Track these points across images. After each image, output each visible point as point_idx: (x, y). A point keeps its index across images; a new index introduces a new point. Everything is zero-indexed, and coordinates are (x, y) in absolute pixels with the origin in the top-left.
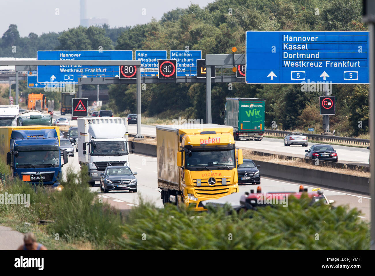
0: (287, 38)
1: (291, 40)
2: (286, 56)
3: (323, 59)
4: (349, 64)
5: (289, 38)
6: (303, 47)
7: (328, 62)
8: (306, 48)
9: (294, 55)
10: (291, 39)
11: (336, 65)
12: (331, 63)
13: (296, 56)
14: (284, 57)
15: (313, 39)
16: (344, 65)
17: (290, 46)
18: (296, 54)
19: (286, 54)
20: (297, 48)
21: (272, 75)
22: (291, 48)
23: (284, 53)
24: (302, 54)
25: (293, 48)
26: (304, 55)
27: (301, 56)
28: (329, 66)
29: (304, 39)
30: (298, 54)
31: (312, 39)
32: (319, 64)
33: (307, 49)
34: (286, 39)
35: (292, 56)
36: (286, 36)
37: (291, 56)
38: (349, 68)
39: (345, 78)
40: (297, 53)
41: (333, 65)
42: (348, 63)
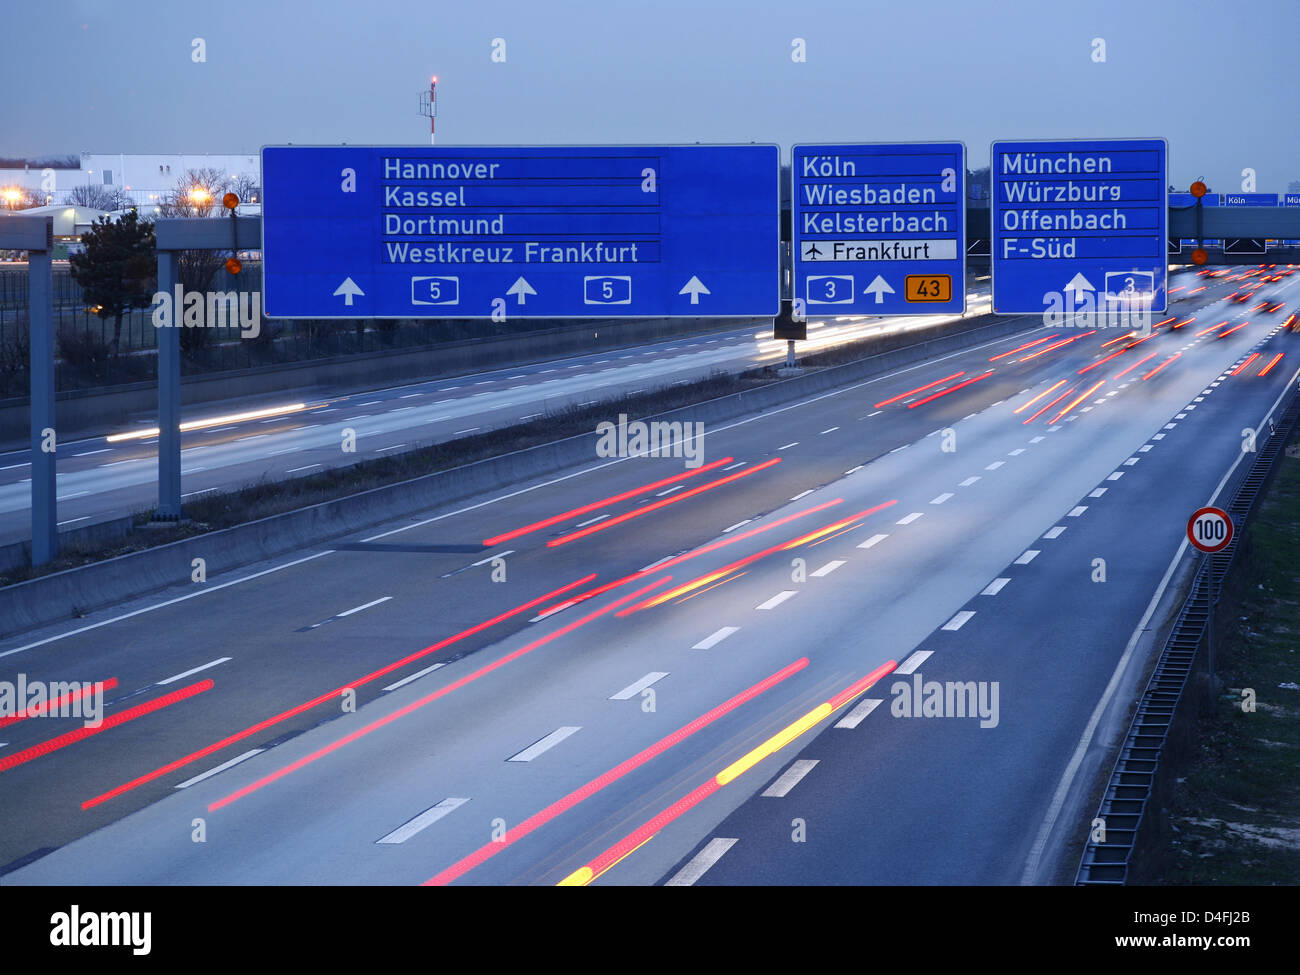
0: (397, 168)
1: (408, 174)
2: (393, 227)
3: (513, 237)
4: (602, 253)
5: (402, 169)
6: (450, 198)
7: (531, 248)
8: (458, 201)
9: (421, 223)
10: (410, 172)
11: (558, 256)
12: (543, 251)
13: (426, 227)
14: (388, 232)
16: (585, 255)
17: (405, 194)
18: (425, 222)
19: (393, 222)
20: (430, 200)
21: (349, 289)
22: (409, 199)
23: (388, 217)
24: (446, 221)
25: (416, 200)
26: (453, 226)
27: (445, 226)
28: (535, 259)
29: (453, 171)
30: (432, 221)
31: (477, 171)
32: (502, 255)
33: (463, 204)
34: (393, 173)
35: (412, 227)
36: (393, 164)
37: (409, 227)
38: (602, 267)
39: (588, 298)
40: (432, 217)
41: (548, 255)
42: (598, 249)
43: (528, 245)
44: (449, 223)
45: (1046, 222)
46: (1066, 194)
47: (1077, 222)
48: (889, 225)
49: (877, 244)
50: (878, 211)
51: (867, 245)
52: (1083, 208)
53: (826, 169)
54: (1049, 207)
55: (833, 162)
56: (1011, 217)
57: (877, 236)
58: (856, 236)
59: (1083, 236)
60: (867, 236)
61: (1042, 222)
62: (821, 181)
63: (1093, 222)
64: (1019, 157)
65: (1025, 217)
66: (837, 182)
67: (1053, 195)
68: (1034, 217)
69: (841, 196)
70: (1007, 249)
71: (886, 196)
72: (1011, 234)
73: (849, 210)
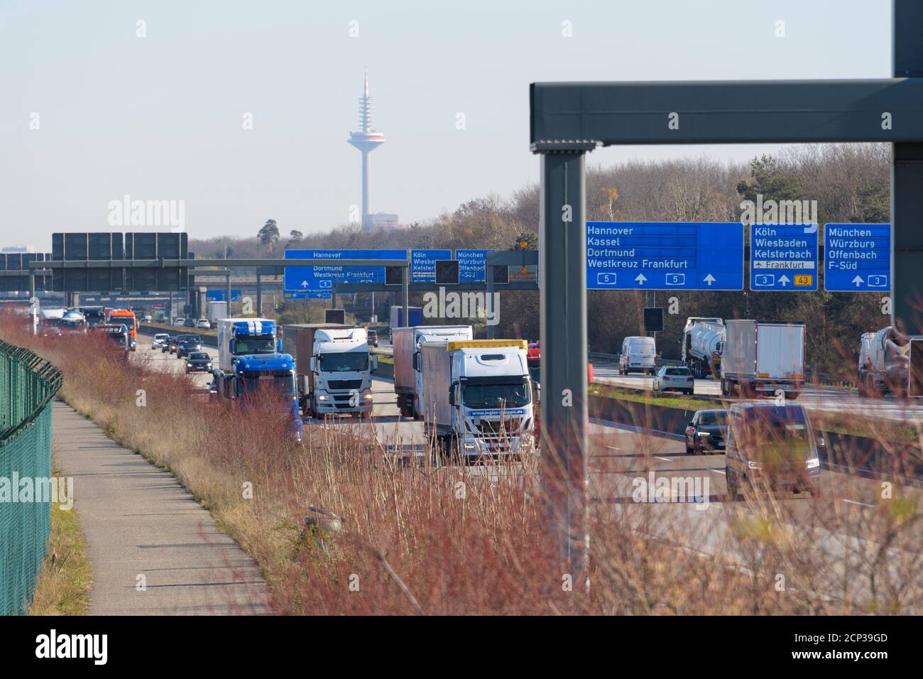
0: (593, 230)
1: (597, 232)
3: (638, 257)
4: (673, 264)
5: (594, 231)
6: (613, 242)
7: (645, 262)
8: (616, 243)
11: (656, 265)
12: (650, 263)
13: (604, 253)
14: (589, 255)
15: (626, 231)
16: (667, 265)
17: (596, 240)
19: (591, 251)
20: (606, 243)
22: (597, 243)
23: (589, 249)
24: (611, 251)
25: (600, 243)
27: (611, 253)
28: (646, 266)
29: (615, 231)
31: (624, 232)
32: (634, 264)
33: (618, 245)
34: (591, 232)
36: (591, 228)
37: (597, 253)
38: (673, 270)
39: (668, 282)
40: (606, 250)
41: (652, 265)
42: (672, 263)
43: (644, 261)
44: (613, 252)
45: (845, 255)
46: (853, 245)
47: (857, 255)
48: (788, 255)
49: (783, 262)
50: (784, 249)
51: (779, 262)
52: (860, 250)
53: (764, 233)
54: (847, 249)
55: (767, 230)
56: (832, 253)
57: (784, 259)
58: (775, 259)
59: (859, 261)
60: (779, 259)
61: (844, 255)
62: (762, 237)
63: (864, 256)
64: (835, 229)
65: (837, 253)
66: (768, 238)
67: (849, 244)
68: (841, 253)
69: (770, 243)
70: (830, 265)
71: (787, 244)
72: (832, 260)
73: (773, 249)
